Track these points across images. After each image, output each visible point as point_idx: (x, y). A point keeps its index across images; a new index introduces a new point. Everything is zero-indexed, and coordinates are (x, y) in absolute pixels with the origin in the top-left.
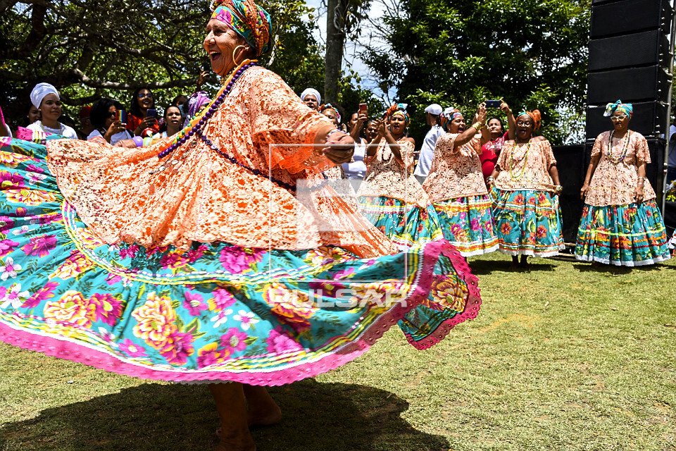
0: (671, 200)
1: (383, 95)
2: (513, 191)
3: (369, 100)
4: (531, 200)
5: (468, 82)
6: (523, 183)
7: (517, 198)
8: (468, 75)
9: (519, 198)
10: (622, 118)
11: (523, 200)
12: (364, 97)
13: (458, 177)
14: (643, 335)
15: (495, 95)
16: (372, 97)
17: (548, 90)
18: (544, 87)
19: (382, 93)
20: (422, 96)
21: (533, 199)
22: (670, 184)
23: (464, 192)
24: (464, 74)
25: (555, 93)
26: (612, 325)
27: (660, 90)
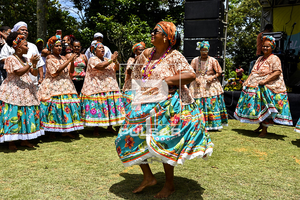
0: (226, 90)
1: (78, 12)
3: (67, 17)
5: (126, 11)
8: (127, 7)
10: (206, 52)
12: (64, 15)
13: (100, 81)
14: (200, 174)
15: (142, 20)
16: (69, 15)
17: (171, 19)
18: (169, 17)
19: (78, 10)
20: (100, 17)
22: (226, 81)
23: (104, 89)
24: (124, 6)
25: (175, 21)
26: (186, 168)
27: (219, 33)
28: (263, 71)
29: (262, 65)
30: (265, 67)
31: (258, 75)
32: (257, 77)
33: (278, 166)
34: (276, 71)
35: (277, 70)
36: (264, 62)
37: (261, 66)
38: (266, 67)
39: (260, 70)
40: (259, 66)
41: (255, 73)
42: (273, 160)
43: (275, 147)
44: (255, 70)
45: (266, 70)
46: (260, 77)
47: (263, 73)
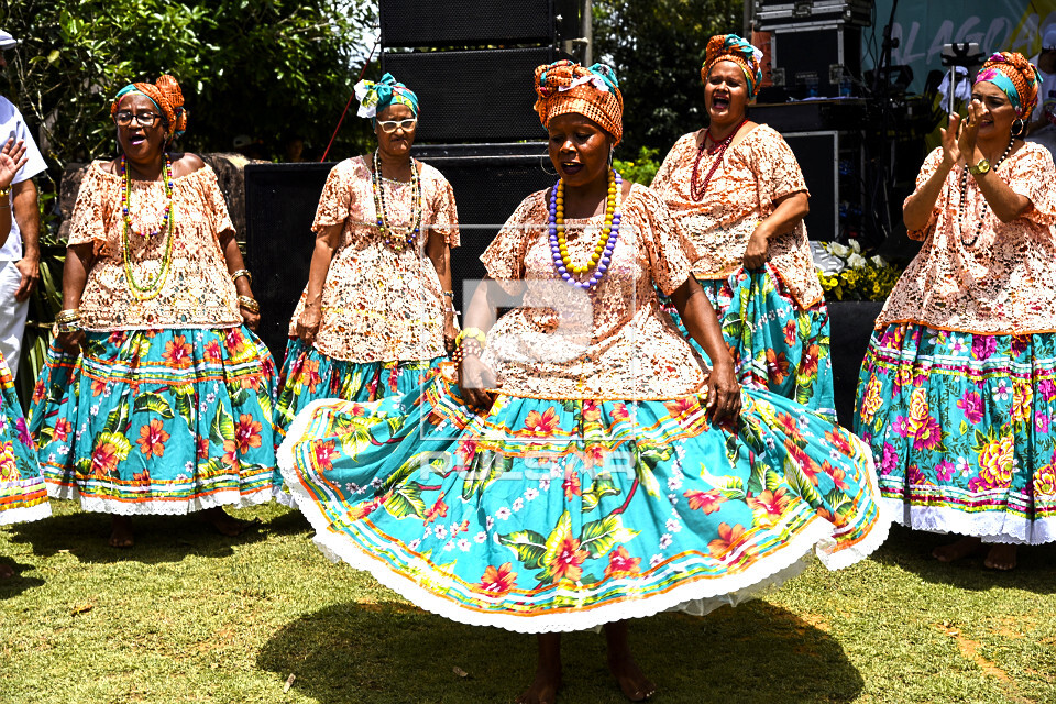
2: (156, 331)
4: (210, 350)
6: (181, 305)
7: (171, 348)
9: (177, 349)
10: (406, 125)
11: (190, 351)
21: (215, 348)
27: (559, 17)
28: (730, 197)
29: (719, 173)
30: (736, 180)
31: (711, 223)
32: (708, 231)
33: (883, 682)
34: (793, 194)
35: (799, 192)
36: (720, 159)
37: (715, 176)
38: (741, 180)
39: (716, 198)
40: (703, 177)
41: (691, 215)
42: (859, 652)
43: (857, 582)
44: (686, 198)
45: (744, 197)
46: (722, 233)
47: (734, 206)
